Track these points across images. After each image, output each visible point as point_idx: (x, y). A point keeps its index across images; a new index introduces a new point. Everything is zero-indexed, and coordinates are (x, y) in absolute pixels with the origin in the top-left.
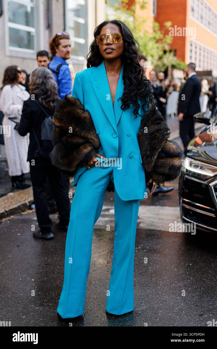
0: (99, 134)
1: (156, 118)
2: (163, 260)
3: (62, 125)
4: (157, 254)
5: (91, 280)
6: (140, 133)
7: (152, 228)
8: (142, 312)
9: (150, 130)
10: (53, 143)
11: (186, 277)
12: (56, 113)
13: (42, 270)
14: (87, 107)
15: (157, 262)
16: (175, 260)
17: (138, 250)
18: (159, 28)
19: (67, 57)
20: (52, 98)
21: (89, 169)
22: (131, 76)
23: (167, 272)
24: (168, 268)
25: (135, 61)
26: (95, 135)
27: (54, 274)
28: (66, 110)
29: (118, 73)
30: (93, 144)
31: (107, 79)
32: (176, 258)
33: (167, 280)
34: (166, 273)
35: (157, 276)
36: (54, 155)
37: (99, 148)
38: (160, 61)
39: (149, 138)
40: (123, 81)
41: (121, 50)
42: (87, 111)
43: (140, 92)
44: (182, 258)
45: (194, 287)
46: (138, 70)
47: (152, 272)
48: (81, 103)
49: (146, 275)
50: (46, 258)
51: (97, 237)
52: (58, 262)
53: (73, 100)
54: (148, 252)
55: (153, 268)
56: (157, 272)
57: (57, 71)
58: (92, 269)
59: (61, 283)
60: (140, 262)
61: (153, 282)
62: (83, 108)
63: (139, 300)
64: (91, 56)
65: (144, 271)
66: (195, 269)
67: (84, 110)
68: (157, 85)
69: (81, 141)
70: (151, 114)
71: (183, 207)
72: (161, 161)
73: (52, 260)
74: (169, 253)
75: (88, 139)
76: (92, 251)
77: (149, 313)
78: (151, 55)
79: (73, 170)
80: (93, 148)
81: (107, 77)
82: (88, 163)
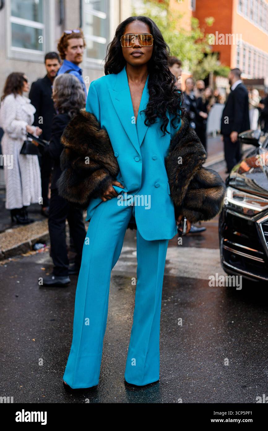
0: (117, 157)
1: (189, 139)
2: (199, 316)
3: (73, 145)
4: (191, 309)
5: (107, 340)
7: (186, 275)
8: (169, 382)
10: (62, 168)
11: (226, 337)
12: (66, 131)
13: (46, 328)
15: (190, 319)
16: (213, 316)
17: (168, 303)
18: (198, 26)
19: (78, 60)
21: (105, 202)
22: (158, 84)
23: (203, 332)
24: (204, 326)
25: (165, 67)
26: (112, 159)
27: (60, 333)
28: (77, 127)
29: (143, 81)
30: (109, 169)
31: (128, 88)
32: (214, 314)
33: (202, 341)
34: (201, 333)
35: (189, 337)
36: (61, 183)
37: (117, 174)
38: (200, 66)
40: (148, 91)
41: (150, 55)
42: (104, 128)
44: (221, 314)
45: (237, 351)
46: (169, 78)
47: (184, 331)
48: (96, 118)
49: (176, 335)
50: (52, 312)
51: (116, 286)
52: (66, 318)
53: (86, 114)
54: (180, 306)
55: (185, 326)
56: (191, 331)
58: (108, 326)
59: (69, 343)
60: (169, 318)
61: (184, 344)
62: (98, 125)
63: (166, 366)
65: (174, 330)
66: (238, 328)
67: (99, 127)
68: (194, 97)
69: (94, 165)
70: (182, 133)
71: (223, 249)
72: (192, 192)
73: (59, 315)
74: (205, 307)
75: (103, 164)
76: (109, 304)
77: (179, 384)
78: (188, 58)
79: (83, 202)
80: (109, 175)
81: (128, 86)
82: (103, 194)
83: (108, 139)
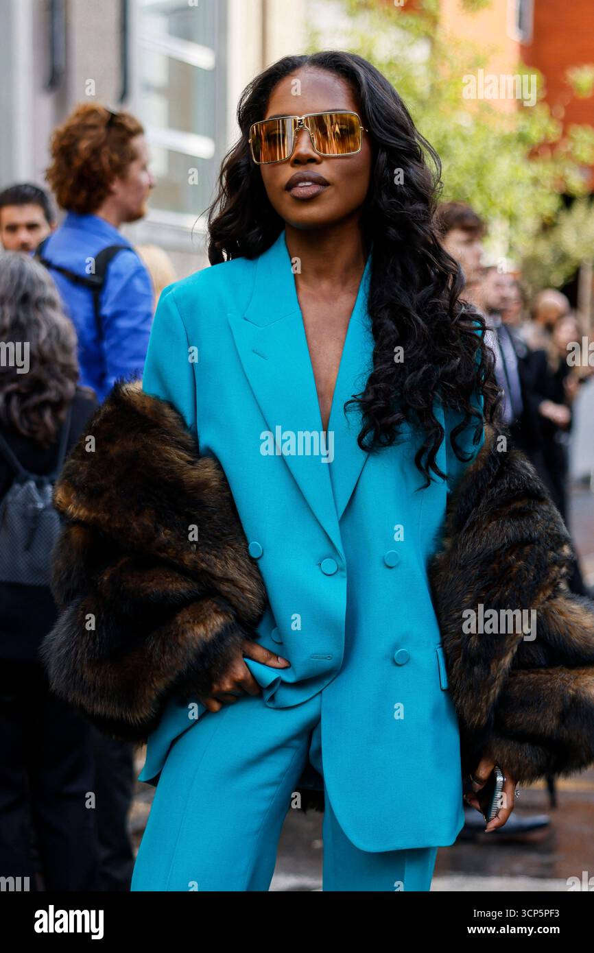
0: (259, 558)
1: (513, 491)
3: (100, 516)
6: (438, 556)
9: (483, 543)
10: (58, 599)
12: (73, 464)
14: (207, 438)
20: (57, 389)
21: (216, 712)
22: (405, 301)
25: (422, 232)
26: (243, 564)
29: (349, 287)
30: (234, 600)
31: (298, 313)
36: (59, 648)
37: (260, 618)
38: (547, 238)
39: (480, 577)
40: (369, 323)
41: (359, 188)
42: (211, 454)
43: (442, 373)
46: (435, 273)
48: (182, 419)
53: (147, 404)
57: (97, 280)
62: (191, 444)
64: (226, 214)
67: (196, 452)
69: (179, 586)
70: (489, 470)
72: (526, 677)
75: (214, 581)
78: (504, 212)
79: (142, 716)
80: (234, 621)
81: (297, 304)
82: (212, 688)
83: (226, 494)
